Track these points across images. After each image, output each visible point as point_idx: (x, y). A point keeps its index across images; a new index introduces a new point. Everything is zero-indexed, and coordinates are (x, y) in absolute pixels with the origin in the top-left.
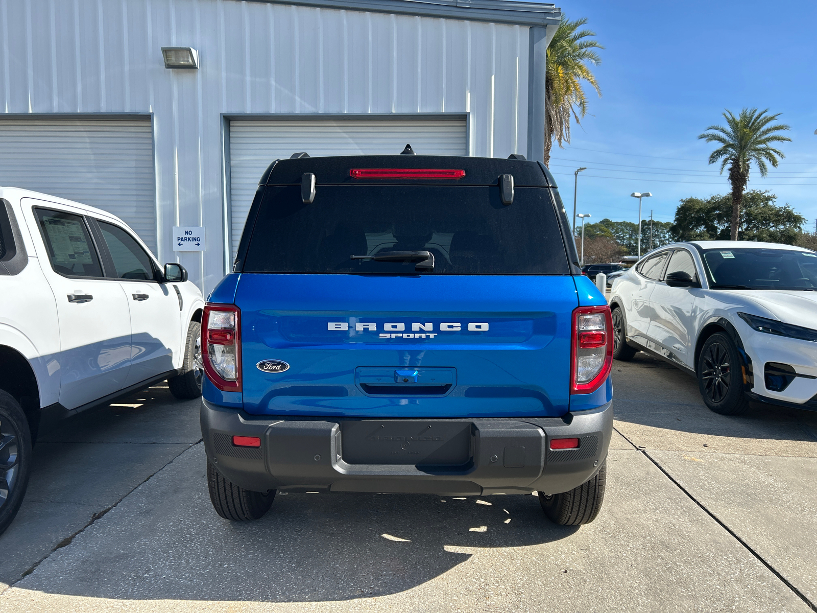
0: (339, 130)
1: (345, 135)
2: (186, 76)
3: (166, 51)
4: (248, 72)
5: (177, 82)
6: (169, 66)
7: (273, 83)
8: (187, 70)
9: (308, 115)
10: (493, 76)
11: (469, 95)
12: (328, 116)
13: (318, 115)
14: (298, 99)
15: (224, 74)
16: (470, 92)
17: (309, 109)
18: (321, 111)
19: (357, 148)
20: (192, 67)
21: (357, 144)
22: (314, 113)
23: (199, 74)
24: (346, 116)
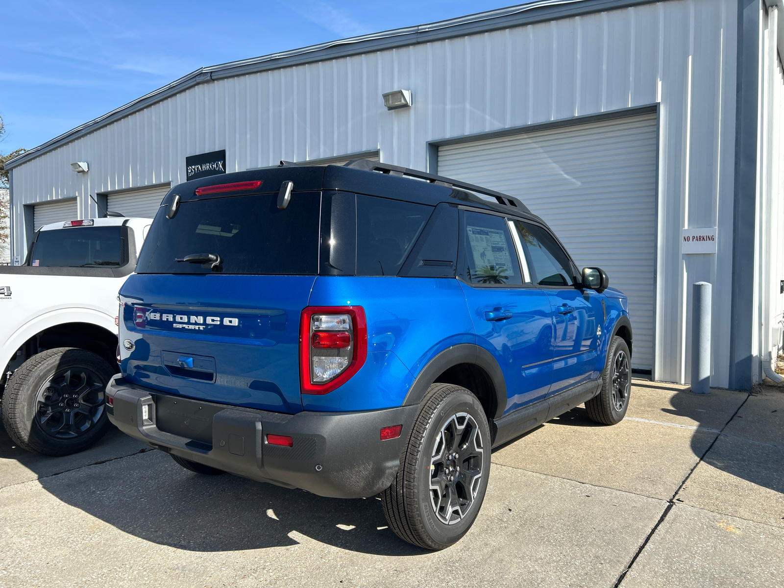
0: (530, 141)
1: (534, 145)
2: (403, 113)
3: (386, 96)
4: (448, 101)
5: (397, 121)
6: (390, 108)
7: (468, 107)
8: (402, 109)
9: (496, 131)
10: (690, 57)
11: (660, 84)
12: (515, 130)
13: (505, 130)
14: (488, 118)
15: (430, 107)
16: (662, 80)
17: (497, 126)
18: (508, 125)
19: (546, 156)
20: (406, 106)
21: (546, 152)
22: (502, 129)
23: (412, 111)
24: (531, 127)
